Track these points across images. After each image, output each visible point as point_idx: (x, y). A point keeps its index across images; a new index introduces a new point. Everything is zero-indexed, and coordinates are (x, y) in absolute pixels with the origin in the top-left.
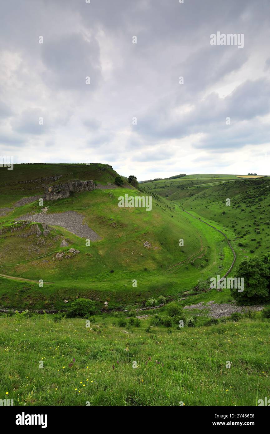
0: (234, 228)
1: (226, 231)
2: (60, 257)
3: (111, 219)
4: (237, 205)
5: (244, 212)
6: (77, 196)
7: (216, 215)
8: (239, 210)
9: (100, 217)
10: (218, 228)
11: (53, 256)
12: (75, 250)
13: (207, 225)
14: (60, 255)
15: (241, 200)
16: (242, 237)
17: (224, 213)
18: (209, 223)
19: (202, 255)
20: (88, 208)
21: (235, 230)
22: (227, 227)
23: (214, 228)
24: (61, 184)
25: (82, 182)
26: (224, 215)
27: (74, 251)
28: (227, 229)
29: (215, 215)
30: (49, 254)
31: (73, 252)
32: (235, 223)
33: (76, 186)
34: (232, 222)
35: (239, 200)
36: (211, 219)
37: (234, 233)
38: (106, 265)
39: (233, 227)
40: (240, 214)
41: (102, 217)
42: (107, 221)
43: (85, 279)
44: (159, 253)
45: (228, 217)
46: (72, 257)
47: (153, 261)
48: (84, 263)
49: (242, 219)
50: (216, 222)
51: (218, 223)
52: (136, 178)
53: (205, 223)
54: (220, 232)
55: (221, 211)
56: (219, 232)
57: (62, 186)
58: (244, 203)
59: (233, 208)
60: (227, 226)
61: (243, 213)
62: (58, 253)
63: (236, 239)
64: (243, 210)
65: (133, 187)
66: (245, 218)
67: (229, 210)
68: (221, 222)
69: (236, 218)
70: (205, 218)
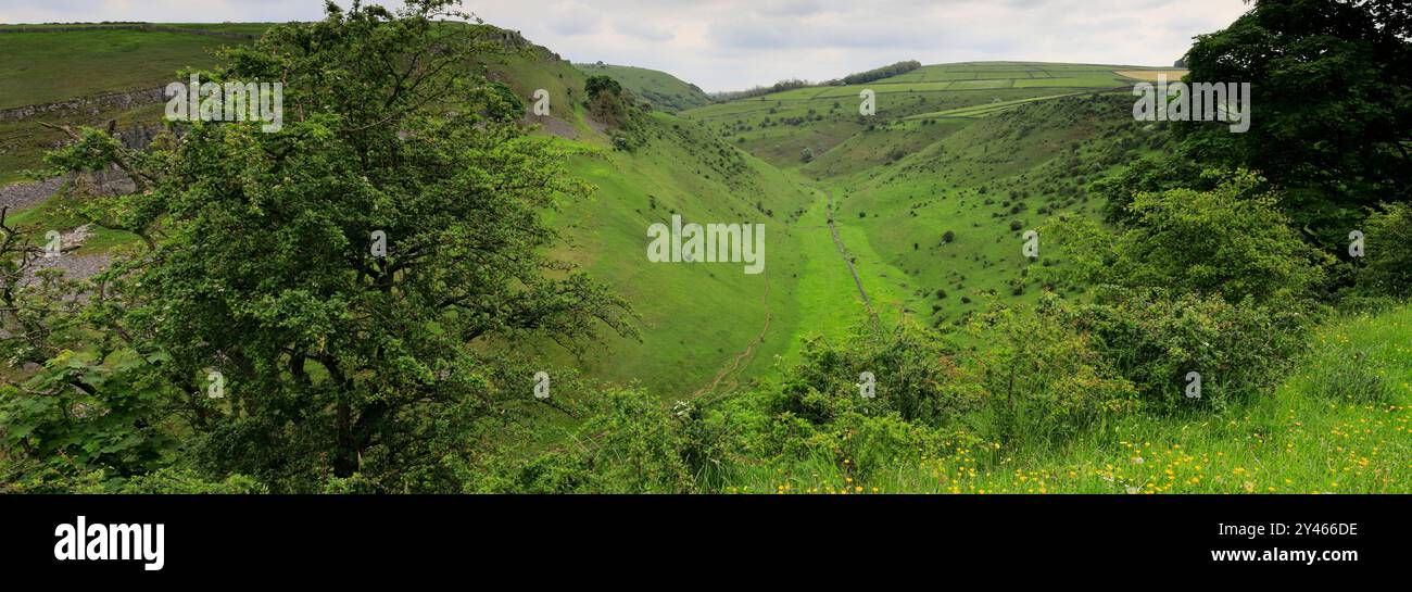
0: (938, 302)
4: (1014, 204)
7: (920, 246)
8: (1006, 225)
10: (887, 300)
13: (851, 290)
17: (948, 238)
18: (868, 280)
21: (937, 309)
24: (145, 128)
26: (947, 248)
28: (916, 304)
29: (916, 246)
32: (962, 278)
34: (954, 274)
35: (1038, 181)
36: (894, 263)
39: (942, 295)
40: (999, 241)
45: (954, 256)
49: (992, 265)
50: (906, 272)
51: (907, 280)
53: (857, 278)
57: (147, 134)
58: (1042, 197)
59: (995, 215)
60: (929, 290)
64: (1016, 227)
66: (1002, 260)
67: (976, 226)
68: (920, 275)
69: (977, 259)
70: (877, 258)
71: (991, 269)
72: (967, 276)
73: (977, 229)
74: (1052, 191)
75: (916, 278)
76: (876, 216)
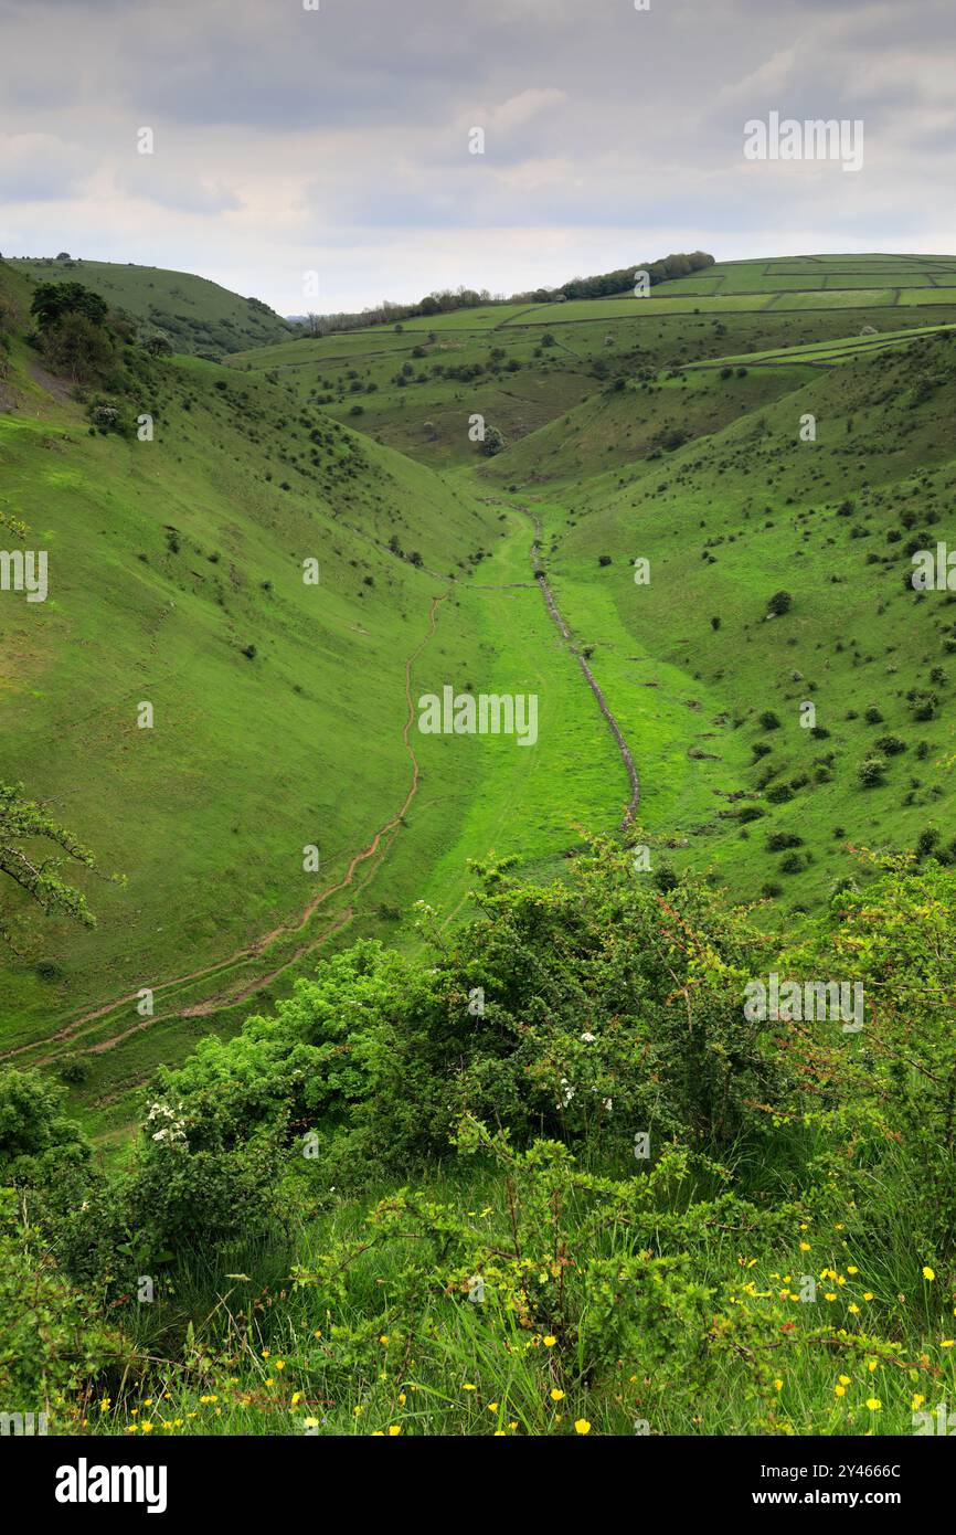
0: (764, 738)
7: (724, 623)
17: (780, 605)
21: (761, 751)
22: (735, 725)
23: (618, 734)
26: (778, 627)
28: (718, 741)
29: (716, 624)
34: (796, 679)
36: (671, 659)
37: (741, 778)
39: (770, 724)
40: (881, 612)
45: (793, 642)
49: (870, 660)
50: (697, 677)
51: (700, 693)
53: (599, 698)
54: (632, 770)
55: (769, 589)
56: (618, 776)
60: (744, 713)
61: (904, 603)
67: (835, 580)
68: (725, 682)
69: (840, 649)
70: (637, 649)
71: (869, 669)
72: (820, 684)
73: (836, 587)
75: (715, 688)
76: (633, 563)
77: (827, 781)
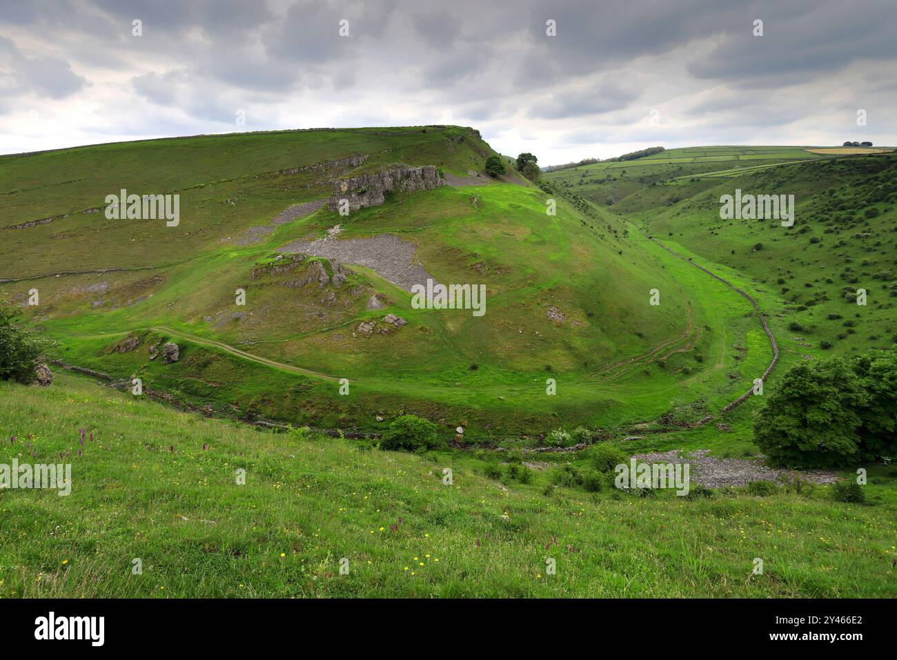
0: (783, 286)
1: (759, 291)
2: (366, 330)
3: (475, 255)
5: (817, 245)
6: (400, 203)
7: (736, 252)
8: (804, 240)
9: (450, 250)
10: (739, 284)
11: (352, 327)
12: (396, 318)
13: (708, 276)
14: (366, 326)
15: (813, 213)
16: (801, 309)
17: (759, 247)
18: (716, 273)
19: (688, 345)
20: (425, 229)
21: (785, 290)
22: (764, 282)
23: (727, 283)
25: (411, 169)
26: (760, 253)
27: (396, 321)
28: (761, 287)
29: (733, 252)
30: (345, 324)
31: (392, 321)
32: (789, 272)
33: (399, 179)
34: (779, 269)
35: (808, 214)
36: (719, 262)
37: (781, 298)
38: (461, 354)
39: (781, 282)
40: (805, 249)
41: (454, 249)
42: (465, 258)
43: (416, 378)
44: (583, 334)
45: (770, 258)
46: (392, 332)
47: (567, 352)
48: (415, 345)
49: (809, 264)
50: (734, 268)
51: (739, 273)
52: (535, 159)
53: (704, 270)
54: (742, 293)
55: (753, 242)
56: (739, 294)
58: (821, 223)
59: (787, 234)
60: (764, 279)
61: (814, 247)
62: (362, 321)
63: (784, 312)
64: (814, 241)
65: (528, 181)
66: (816, 261)
67: (775, 240)
68: (747, 269)
69: (793, 260)
70: (705, 259)
71: (811, 267)
72: (791, 271)
73: (777, 242)
74: (827, 219)
75: (744, 271)
76: (681, 235)
77: (828, 300)
